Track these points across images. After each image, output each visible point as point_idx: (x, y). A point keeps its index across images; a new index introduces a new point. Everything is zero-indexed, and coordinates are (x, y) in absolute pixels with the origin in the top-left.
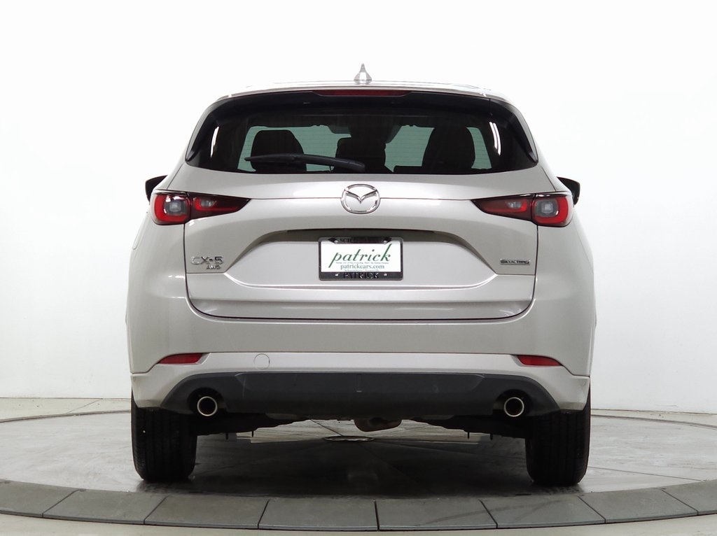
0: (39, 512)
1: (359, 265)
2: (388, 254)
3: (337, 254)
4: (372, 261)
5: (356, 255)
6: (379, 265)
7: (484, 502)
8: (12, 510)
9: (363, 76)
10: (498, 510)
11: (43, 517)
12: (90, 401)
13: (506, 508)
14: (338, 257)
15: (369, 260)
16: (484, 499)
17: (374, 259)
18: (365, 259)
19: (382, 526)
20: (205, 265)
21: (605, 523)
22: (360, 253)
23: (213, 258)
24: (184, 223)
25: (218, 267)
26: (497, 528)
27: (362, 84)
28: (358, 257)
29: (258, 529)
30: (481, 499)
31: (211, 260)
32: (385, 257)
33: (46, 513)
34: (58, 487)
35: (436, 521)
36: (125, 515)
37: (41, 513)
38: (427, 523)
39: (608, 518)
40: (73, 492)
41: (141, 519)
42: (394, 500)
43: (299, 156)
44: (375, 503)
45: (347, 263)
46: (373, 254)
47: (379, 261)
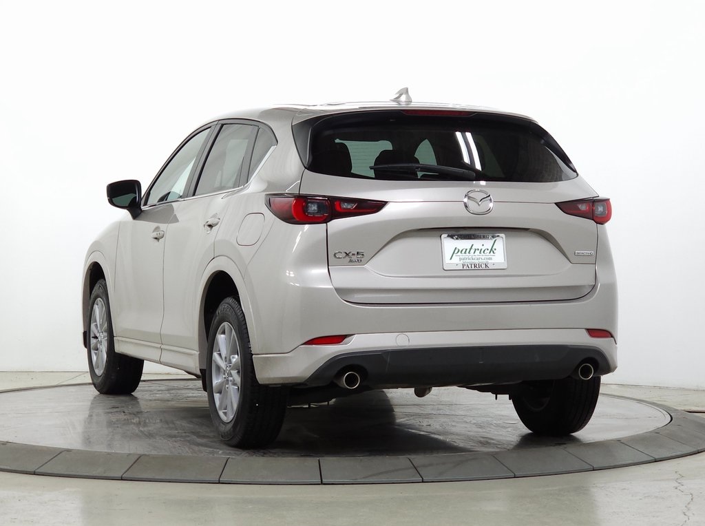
0: (31, 469)
1: (474, 257)
2: (494, 247)
3: (456, 248)
4: (483, 254)
5: (470, 249)
6: (488, 257)
8: (8, 468)
9: (403, 98)
10: (424, 466)
11: (34, 473)
12: (78, 374)
13: (431, 465)
14: (456, 251)
15: (480, 253)
16: (412, 457)
17: (484, 252)
18: (477, 252)
19: (325, 481)
20: (348, 259)
22: (473, 247)
23: (356, 253)
24: (326, 222)
25: (359, 261)
26: (423, 482)
27: (403, 104)
28: (472, 251)
29: (219, 483)
30: (409, 456)
31: (353, 254)
32: (492, 250)
33: (38, 471)
34: (48, 448)
36: (104, 473)
37: (33, 470)
38: (364, 478)
40: (61, 453)
41: (119, 475)
42: (335, 458)
43: (417, 165)
44: (319, 461)
45: (462, 256)
46: (483, 248)
47: (488, 254)
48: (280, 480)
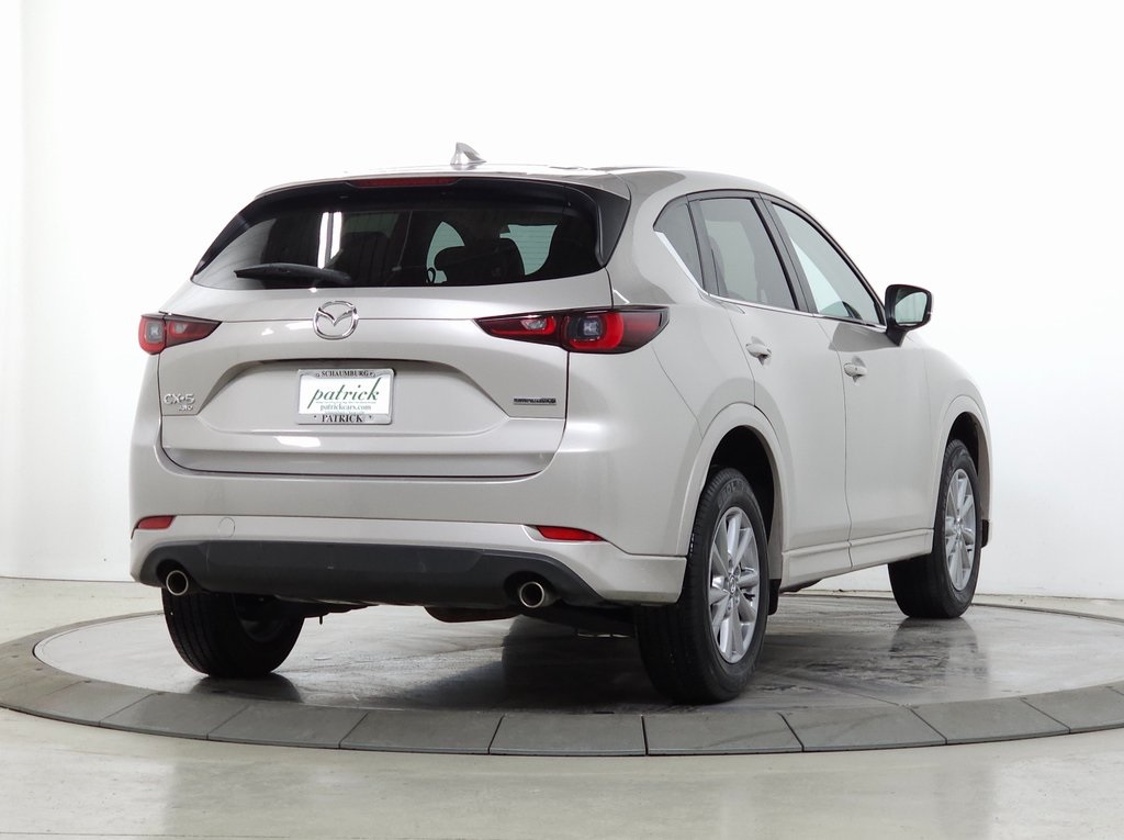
1: (343, 405)
2: (376, 390)
3: (318, 391)
4: (357, 400)
5: (339, 393)
6: (364, 405)
7: (786, 716)
14: (319, 394)
15: (353, 398)
17: (359, 397)
18: (350, 397)
19: (651, 750)
20: (178, 406)
21: (946, 744)
22: (344, 390)
24: (159, 352)
25: (190, 408)
26: (803, 751)
28: (342, 395)
29: (489, 754)
32: (372, 395)
35: (723, 742)
39: (950, 737)
44: (643, 718)
45: (326, 402)
46: (359, 391)
47: (366, 400)
48: (583, 750)
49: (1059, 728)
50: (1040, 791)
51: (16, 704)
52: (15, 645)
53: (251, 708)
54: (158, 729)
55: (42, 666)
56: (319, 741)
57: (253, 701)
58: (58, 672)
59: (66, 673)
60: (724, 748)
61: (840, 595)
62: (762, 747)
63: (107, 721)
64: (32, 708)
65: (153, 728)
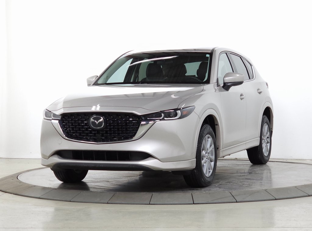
21: (276, 200)
26: (237, 202)
39: (277, 198)
49: (306, 195)
50: (305, 212)
51: (15, 193)
52: (12, 177)
53: (82, 193)
54: (56, 199)
55: (21, 182)
56: (102, 201)
57: (82, 191)
58: (26, 184)
59: (28, 184)
60: (215, 201)
61: (236, 159)
62: (226, 201)
63: (41, 197)
64: (19, 194)
65: (55, 199)
